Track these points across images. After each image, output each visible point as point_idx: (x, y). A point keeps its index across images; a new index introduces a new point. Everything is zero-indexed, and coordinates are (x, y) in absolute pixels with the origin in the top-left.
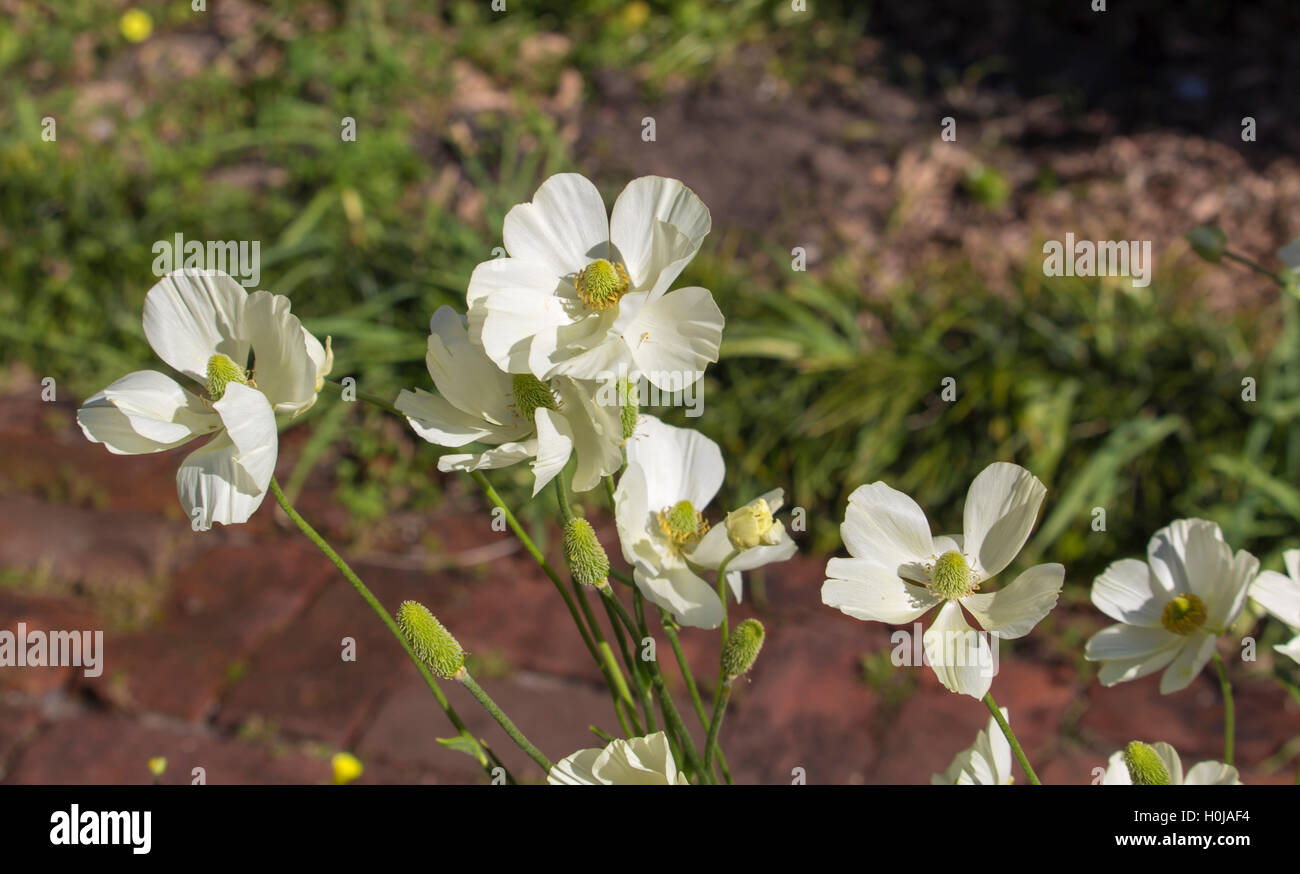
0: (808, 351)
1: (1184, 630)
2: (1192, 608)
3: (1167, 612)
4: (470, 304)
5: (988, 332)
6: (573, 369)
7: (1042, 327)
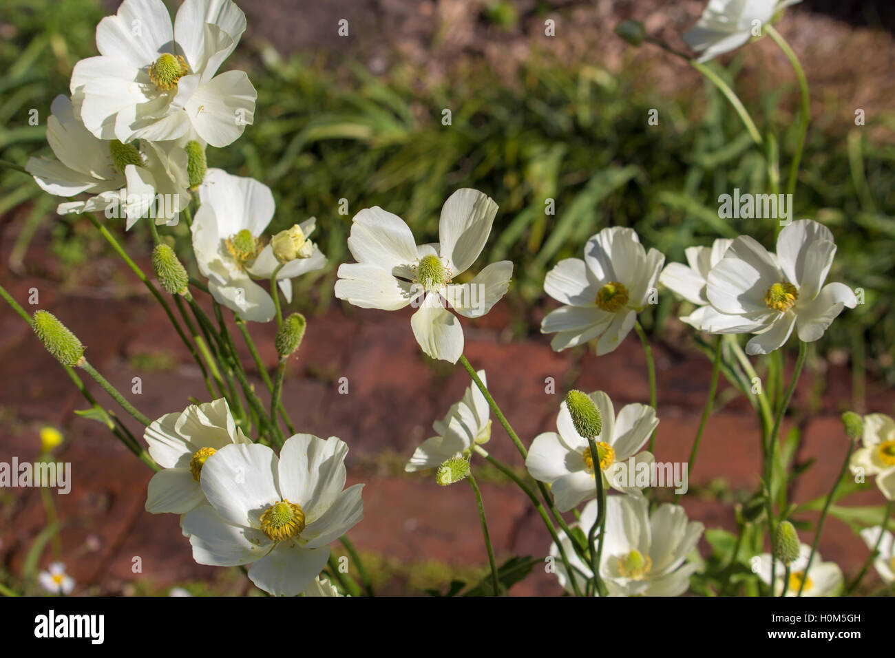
0: (376, 132)
1: (612, 309)
2: (617, 292)
3: (599, 295)
4: (73, 91)
5: (501, 113)
6: (149, 134)
7: (539, 108)
